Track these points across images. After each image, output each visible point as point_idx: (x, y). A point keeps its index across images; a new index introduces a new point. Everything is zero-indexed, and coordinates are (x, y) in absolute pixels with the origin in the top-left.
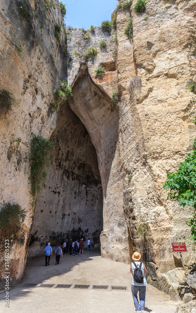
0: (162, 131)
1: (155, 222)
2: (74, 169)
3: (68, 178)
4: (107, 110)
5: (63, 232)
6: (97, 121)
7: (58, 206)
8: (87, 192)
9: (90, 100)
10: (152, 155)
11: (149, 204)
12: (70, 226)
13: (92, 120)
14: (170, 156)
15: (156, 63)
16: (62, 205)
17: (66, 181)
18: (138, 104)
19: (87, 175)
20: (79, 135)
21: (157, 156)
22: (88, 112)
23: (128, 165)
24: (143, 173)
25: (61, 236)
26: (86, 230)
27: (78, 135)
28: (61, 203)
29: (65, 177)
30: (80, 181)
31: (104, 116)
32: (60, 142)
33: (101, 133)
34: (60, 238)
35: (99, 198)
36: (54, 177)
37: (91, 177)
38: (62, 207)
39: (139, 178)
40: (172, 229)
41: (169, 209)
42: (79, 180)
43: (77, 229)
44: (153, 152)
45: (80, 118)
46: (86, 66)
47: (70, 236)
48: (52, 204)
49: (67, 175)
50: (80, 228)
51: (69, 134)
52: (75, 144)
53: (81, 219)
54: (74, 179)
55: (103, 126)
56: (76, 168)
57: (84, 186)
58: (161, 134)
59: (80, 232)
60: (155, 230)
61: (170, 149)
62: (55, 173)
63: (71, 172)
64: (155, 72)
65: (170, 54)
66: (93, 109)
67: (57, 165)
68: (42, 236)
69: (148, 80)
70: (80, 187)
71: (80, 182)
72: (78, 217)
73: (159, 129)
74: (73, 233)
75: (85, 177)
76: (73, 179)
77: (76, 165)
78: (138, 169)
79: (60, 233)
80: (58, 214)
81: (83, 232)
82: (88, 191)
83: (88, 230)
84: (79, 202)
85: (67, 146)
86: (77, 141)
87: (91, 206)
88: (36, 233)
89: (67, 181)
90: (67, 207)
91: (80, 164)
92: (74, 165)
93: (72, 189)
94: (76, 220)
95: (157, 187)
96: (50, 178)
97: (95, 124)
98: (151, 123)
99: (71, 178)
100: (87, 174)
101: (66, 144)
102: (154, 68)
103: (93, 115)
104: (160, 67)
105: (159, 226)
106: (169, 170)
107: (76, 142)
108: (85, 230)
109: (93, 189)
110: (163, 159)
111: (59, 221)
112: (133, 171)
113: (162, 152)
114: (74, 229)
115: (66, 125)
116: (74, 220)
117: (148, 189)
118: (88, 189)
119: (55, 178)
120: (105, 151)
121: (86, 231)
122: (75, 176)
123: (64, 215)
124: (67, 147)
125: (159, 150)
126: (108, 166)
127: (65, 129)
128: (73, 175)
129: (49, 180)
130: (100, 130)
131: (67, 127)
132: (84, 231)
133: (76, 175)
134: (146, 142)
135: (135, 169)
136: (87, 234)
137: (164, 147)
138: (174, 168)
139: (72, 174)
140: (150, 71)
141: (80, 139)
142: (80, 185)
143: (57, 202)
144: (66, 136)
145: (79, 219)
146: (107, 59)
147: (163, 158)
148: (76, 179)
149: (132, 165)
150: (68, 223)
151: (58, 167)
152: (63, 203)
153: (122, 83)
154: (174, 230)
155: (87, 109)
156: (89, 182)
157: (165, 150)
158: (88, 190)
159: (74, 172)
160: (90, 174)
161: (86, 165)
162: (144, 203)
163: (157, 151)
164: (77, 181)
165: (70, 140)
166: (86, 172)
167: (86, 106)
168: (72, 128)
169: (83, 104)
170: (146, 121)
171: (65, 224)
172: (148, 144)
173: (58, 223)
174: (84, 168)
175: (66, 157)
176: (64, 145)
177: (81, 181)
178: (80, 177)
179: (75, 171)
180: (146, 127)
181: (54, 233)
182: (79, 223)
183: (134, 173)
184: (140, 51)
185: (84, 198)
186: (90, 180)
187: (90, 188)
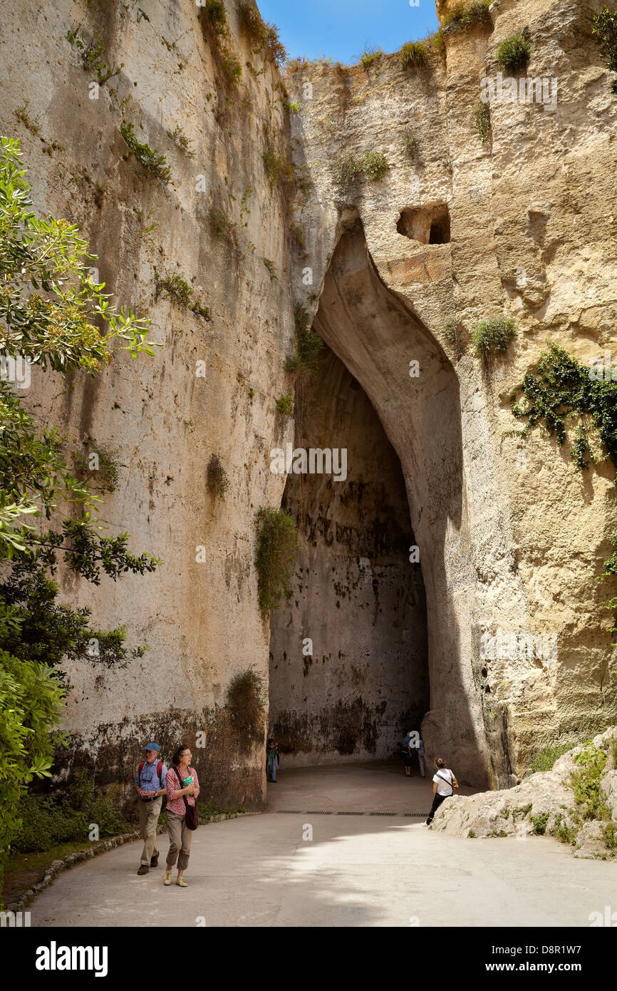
0: (551, 495)
1: (521, 701)
2: (328, 507)
3: (312, 540)
4: (428, 357)
5: (309, 714)
6: (400, 381)
7: (289, 636)
8: (375, 582)
9: (374, 316)
10: (529, 553)
11: (520, 663)
12: (329, 695)
13: (384, 374)
14: (564, 560)
16: (301, 633)
17: (305, 552)
18: (502, 406)
19: (373, 522)
20: (339, 383)
21: (539, 556)
22: (371, 349)
23: (481, 558)
24: (511, 589)
25: (305, 723)
26: (378, 707)
28: (298, 625)
29: (302, 540)
30: (350, 546)
33: (414, 420)
34: (302, 730)
35: (417, 601)
38: (302, 637)
39: (503, 600)
40: (552, 714)
41: (551, 675)
42: (349, 542)
43: (351, 704)
44: (531, 547)
45: (344, 361)
46: (355, 212)
48: (273, 633)
49: (309, 533)
50: (359, 701)
52: (327, 418)
53: (362, 672)
54: (332, 543)
55: (419, 398)
56: (335, 503)
57: (365, 562)
58: (550, 503)
59: (361, 712)
60: (520, 717)
61: (565, 544)
63: (320, 518)
66: (387, 345)
71: (350, 551)
72: (352, 667)
73: (546, 488)
74: (340, 716)
75: (368, 531)
76: (329, 543)
78: (502, 577)
79: (302, 716)
80: (291, 659)
81: (368, 711)
82: (378, 578)
83: (384, 704)
84: (351, 618)
86: (333, 409)
87: (393, 629)
89: (308, 553)
90: (315, 636)
93: (326, 578)
94: (345, 675)
97: (393, 387)
98: (528, 471)
99: (320, 540)
100: (373, 518)
102: (547, 296)
103: (387, 361)
105: (529, 710)
106: (559, 594)
107: (328, 412)
108: (374, 707)
109: (397, 570)
110: (550, 563)
111: (296, 679)
112: (493, 578)
113: (549, 548)
114: (340, 704)
116: (340, 677)
117: (518, 628)
118: (378, 570)
121: (377, 709)
122: (334, 530)
123: (309, 661)
125: (542, 544)
126: (438, 528)
128: (326, 530)
130: (409, 408)
132: (371, 707)
133: (337, 526)
135: (496, 574)
136: (384, 718)
137: (553, 535)
138: (568, 590)
139: (322, 528)
141: (342, 396)
142: (351, 561)
143: (286, 624)
145: (356, 672)
146: (423, 192)
148: (339, 541)
149: (490, 563)
150: (320, 684)
152: (302, 627)
154: (557, 716)
155: (366, 341)
156: (382, 548)
157: (555, 544)
158: (380, 575)
159: (329, 517)
160: (383, 518)
161: (367, 487)
163: (539, 545)
164: (339, 546)
167: (365, 333)
169: (353, 323)
171: (313, 689)
172: (521, 524)
173: (293, 687)
174: (360, 497)
177: (354, 547)
178: (349, 531)
179: (332, 515)
180: (519, 480)
181: (284, 716)
182: (357, 683)
183: (493, 583)
184: (509, 237)
185: (367, 604)
186: (384, 539)
187: (386, 567)
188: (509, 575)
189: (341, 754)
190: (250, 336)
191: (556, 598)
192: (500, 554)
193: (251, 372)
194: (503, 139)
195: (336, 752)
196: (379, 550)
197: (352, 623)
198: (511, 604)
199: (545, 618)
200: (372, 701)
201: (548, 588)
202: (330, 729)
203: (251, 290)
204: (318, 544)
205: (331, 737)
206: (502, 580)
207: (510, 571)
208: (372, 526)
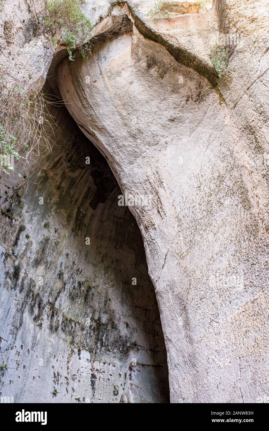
2: (58, 296)
3: (37, 321)
8: (93, 376)
17: (29, 330)
19: (96, 321)
20: (80, 201)
27: (77, 200)
29: (27, 318)
30: (73, 338)
31: (173, 121)
32: (26, 207)
37: (109, 327)
42: (72, 334)
51: (55, 191)
52: (68, 221)
54: (56, 329)
56: (65, 295)
57: (85, 355)
63: (49, 303)
70: (72, 358)
71: (72, 343)
75: (90, 327)
76: (53, 329)
77: (65, 284)
82: (96, 373)
85: (43, 223)
86: (74, 216)
89: (32, 331)
91: (76, 285)
92: (59, 285)
99: (46, 323)
100: (96, 318)
107: (69, 217)
109: (114, 369)
115: (47, 164)
118: (97, 365)
122: (61, 319)
124: (45, 226)
127: (44, 174)
128: (53, 316)
131: (51, 169)
133: (63, 316)
139: (50, 312)
141: (82, 210)
142: (73, 352)
148: (63, 330)
151: (8, 280)
156: (102, 345)
158: (99, 371)
159: (57, 305)
160: (104, 319)
161: (93, 289)
164: (63, 335)
166: (94, 311)
168: (64, 176)
174: (87, 296)
175: (37, 252)
176: (35, 219)
177: (77, 340)
178: (73, 324)
179: (60, 305)
186: (104, 338)
187: (104, 363)
196: (99, 347)
204: (43, 326)
208: (94, 324)
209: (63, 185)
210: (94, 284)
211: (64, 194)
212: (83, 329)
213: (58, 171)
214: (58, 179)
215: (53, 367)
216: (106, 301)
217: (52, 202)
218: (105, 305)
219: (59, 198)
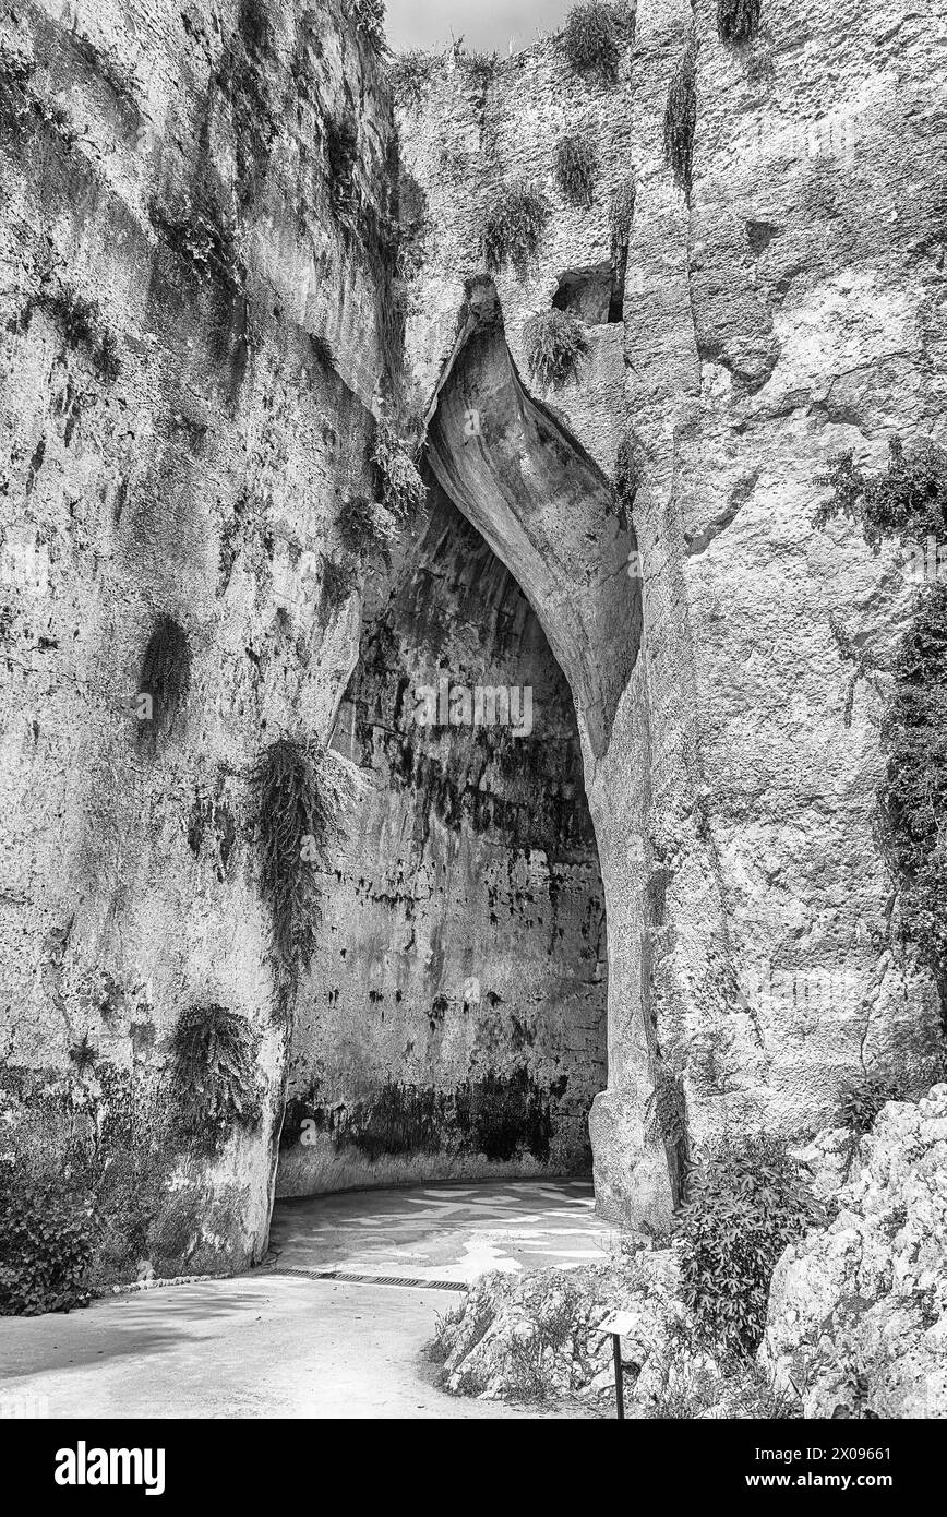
0: (768, 698)
1: (706, 1073)
2: (483, 771)
3: (452, 821)
4: (601, 513)
5: (437, 1090)
6: (564, 559)
7: (408, 964)
8: (553, 887)
10: (726, 801)
11: (712, 1002)
12: (474, 1062)
13: (541, 551)
14: (788, 812)
15: (782, 340)
16: (428, 961)
17: (441, 837)
18: (689, 554)
19: (553, 798)
20: (500, 594)
21: (744, 806)
22: (520, 513)
23: (657, 819)
24: (698, 868)
25: (430, 1108)
26: (553, 1084)
27: (493, 596)
28: (424, 949)
29: (435, 821)
30: (516, 832)
31: (593, 538)
32: (403, 646)
33: (585, 620)
34: (424, 1118)
36: (380, 827)
37: (579, 805)
38: (430, 967)
39: (686, 889)
40: (765, 1103)
41: (763, 1026)
42: (513, 826)
43: (508, 1077)
44: (731, 791)
47: (472, 1110)
48: (379, 959)
49: (449, 808)
50: (521, 1074)
51: (448, 596)
52: (482, 640)
53: (529, 1026)
54: (486, 826)
55: (592, 585)
56: (494, 768)
57: (538, 856)
58: (765, 712)
59: (526, 1092)
60: (702, 1105)
61: (791, 783)
62: (385, 803)
63: (469, 788)
64: (774, 390)
65: (846, 292)
66: (542, 502)
67: (393, 766)
68: (342, 1107)
69: (740, 430)
70: (517, 866)
71: (515, 839)
72: (513, 1018)
73: (759, 687)
74: (489, 1097)
75: (544, 810)
76: (480, 826)
77: (491, 750)
78: (687, 848)
79: (423, 1095)
80: (410, 1002)
81: (536, 1092)
82: (557, 882)
83: (564, 1079)
84: (513, 941)
85: (438, 662)
86: (493, 627)
87: (581, 960)
88: (312, 1094)
89: (446, 839)
90: (452, 967)
91: (513, 745)
92: (480, 755)
93: (474, 878)
94: (501, 1030)
95: (732, 937)
96: (362, 835)
97: (555, 570)
98: (727, 659)
99: (466, 823)
100: (554, 792)
101: (436, 650)
102: (773, 365)
103: (544, 528)
104: (798, 362)
105: (722, 1092)
106: (778, 872)
107: (484, 631)
108: (547, 1084)
109: (589, 871)
111: (417, 1034)
112: (675, 852)
113: (762, 792)
114: (491, 1077)
115: (426, 556)
116: (491, 1033)
117: (709, 938)
118: (558, 869)
119: (389, 831)
120: (604, 712)
121: (552, 1088)
122: (491, 807)
123: (441, 1005)
124: (442, 666)
125: (749, 785)
127: (423, 577)
128: (477, 806)
129: (361, 844)
130: (578, 602)
131: (434, 561)
132: (541, 1084)
133: (496, 801)
134: (706, 742)
135: (679, 844)
136: (561, 1104)
137: (769, 769)
138: (794, 866)
139: (471, 802)
140: (751, 384)
141: (506, 609)
142: (516, 855)
143: (404, 945)
144: (431, 612)
145: (518, 1026)
147: (764, 818)
148: (498, 824)
149: (669, 826)
150: (459, 1045)
151: (397, 775)
152: (431, 952)
153: (639, 423)
154: (775, 1107)
155: (513, 499)
156: (567, 836)
157: (772, 782)
158: (562, 878)
159: (483, 787)
161: (546, 745)
162: (698, 994)
163: (744, 786)
164: (498, 832)
165: (453, 626)
166: (550, 781)
167: (509, 486)
168: (460, 564)
169: (493, 472)
170: (712, 649)
171: (446, 1052)
172: (715, 751)
173: (410, 1047)
174: (533, 760)
176: (423, 660)
177: (523, 833)
178: (514, 810)
179: (489, 785)
180: (711, 676)
181: (392, 1093)
182: (519, 1045)
183: (676, 860)
184: (713, 272)
185: (540, 920)
186: (570, 824)
187: (571, 865)
188: (697, 843)
189: (490, 1160)
190: (272, 447)
191: (772, 879)
192: (684, 809)
193: (270, 504)
194: (711, 112)
195: (482, 1157)
196: (562, 840)
197: (514, 949)
198: (699, 894)
199: (752, 917)
200: (544, 1075)
201: (759, 863)
202: (473, 1117)
203: (276, 373)
204: (463, 826)
205: (473, 1131)
206: (687, 853)
207: (698, 837)
208: (551, 804)
209: (462, 578)
210: (544, 736)
211: (466, 594)
212: (531, 815)
213: (447, 559)
214: (451, 573)
215: (486, 882)
216: (569, 763)
217: (448, 617)
218: (569, 768)
219: (459, 605)
